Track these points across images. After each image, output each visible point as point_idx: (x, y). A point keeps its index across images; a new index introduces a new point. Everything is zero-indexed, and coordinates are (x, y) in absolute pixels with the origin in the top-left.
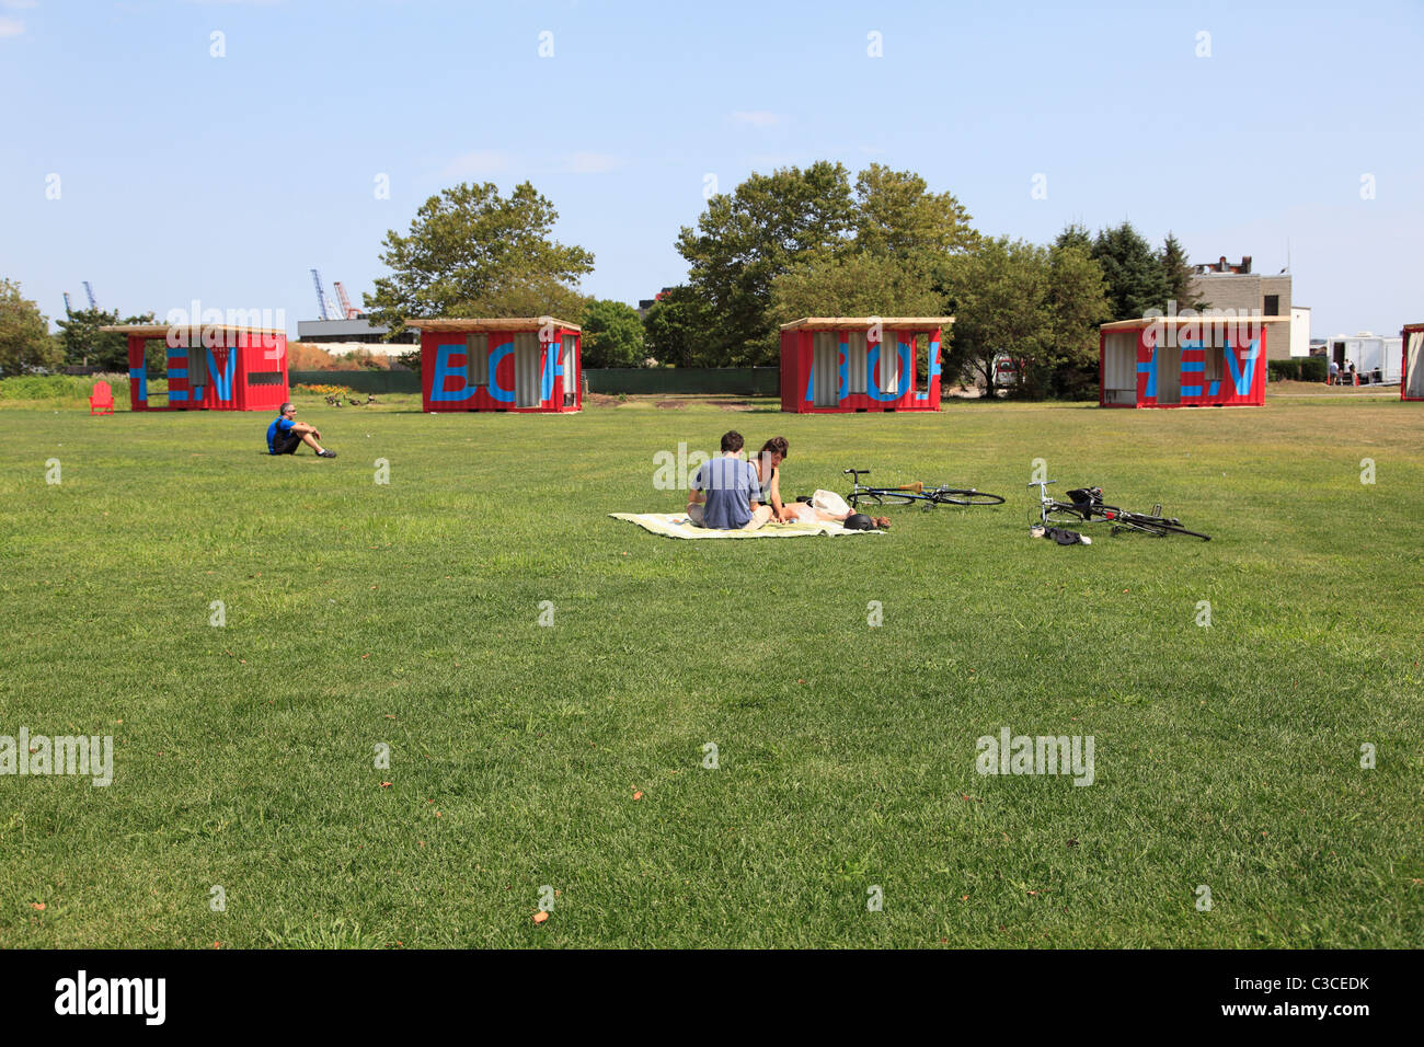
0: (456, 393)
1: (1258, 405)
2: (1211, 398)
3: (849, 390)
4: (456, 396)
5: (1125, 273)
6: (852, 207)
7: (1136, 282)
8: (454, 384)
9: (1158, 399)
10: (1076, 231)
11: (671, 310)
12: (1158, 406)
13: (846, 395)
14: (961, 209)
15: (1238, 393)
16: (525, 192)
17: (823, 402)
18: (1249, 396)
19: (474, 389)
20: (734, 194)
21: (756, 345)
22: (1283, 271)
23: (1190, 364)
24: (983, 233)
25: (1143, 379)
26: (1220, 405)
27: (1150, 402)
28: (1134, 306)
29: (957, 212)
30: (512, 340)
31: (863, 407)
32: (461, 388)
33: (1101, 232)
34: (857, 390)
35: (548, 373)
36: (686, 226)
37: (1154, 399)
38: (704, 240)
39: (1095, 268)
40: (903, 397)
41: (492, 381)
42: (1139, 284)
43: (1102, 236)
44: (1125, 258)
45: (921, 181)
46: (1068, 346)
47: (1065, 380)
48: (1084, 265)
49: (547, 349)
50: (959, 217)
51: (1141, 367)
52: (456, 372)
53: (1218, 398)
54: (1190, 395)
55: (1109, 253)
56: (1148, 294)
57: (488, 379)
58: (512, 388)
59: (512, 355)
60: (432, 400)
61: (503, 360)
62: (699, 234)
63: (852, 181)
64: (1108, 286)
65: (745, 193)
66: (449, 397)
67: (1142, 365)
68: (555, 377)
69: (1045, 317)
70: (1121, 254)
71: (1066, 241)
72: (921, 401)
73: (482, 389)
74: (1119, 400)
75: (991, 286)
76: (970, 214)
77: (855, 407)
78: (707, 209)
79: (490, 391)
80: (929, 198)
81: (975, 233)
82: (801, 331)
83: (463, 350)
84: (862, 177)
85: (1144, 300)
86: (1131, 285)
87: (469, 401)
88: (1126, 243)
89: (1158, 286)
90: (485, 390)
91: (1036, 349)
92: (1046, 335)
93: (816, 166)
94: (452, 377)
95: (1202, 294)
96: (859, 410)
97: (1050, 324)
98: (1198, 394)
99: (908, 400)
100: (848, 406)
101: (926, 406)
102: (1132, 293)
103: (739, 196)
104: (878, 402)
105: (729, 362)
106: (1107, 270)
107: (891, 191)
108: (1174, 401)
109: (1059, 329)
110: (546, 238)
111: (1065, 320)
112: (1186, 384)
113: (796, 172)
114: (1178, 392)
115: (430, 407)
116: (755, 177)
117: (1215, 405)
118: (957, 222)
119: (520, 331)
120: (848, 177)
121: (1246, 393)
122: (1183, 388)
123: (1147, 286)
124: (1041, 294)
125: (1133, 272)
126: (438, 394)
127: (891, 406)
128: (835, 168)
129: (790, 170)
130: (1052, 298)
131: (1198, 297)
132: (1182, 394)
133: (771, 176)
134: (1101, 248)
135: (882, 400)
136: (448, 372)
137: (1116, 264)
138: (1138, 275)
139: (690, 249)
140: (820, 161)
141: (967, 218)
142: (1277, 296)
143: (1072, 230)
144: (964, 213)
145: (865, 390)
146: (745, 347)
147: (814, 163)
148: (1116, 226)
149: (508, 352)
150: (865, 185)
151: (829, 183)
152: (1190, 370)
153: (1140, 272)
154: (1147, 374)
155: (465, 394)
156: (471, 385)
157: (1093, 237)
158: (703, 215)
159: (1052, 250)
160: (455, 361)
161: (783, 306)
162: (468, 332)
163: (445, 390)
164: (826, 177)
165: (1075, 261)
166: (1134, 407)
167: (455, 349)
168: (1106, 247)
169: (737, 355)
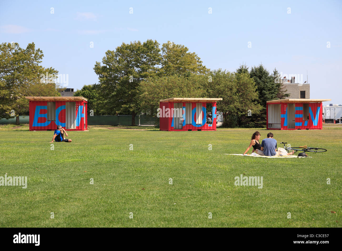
0: (43, 124)
1: (320, 129)
2: (305, 126)
3: (186, 123)
4: (43, 125)
5: (262, 83)
6: (160, 57)
7: (265, 86)
8: (42, 120)
9: (288, 127)
10: (244, 68)
11: (84, 93)
12: (288, 129)
13: (185, 125)
14: (199, 59)
15: (314, 125)
16: (31, 46)
17: (177, 128)
18: (317, 126)
19: (50, 122)
20: (115, 51)
21: (126, 107)
22: (305, 82)
23: (298, 115)
24: (207, 67)
25: (283, 120)
26: (308, 129)
27: (285, 128)
28: (265, 94)
29: (197, 60)
30: (65, 105)
31: (191, 129)
32: (45, 122)
33: (252, 68)
34: (188, 123)
35: (78, 117)
36: (98, 62)
37: (287, 127)
38: (105, 67)
39: (252, 80)
40: (204, 126)
41: (57, 119)
42: (267, 87)
43: (253, 69)
44: (261, 78)
45: (186, 48)
46: (244, 108)
47: (241, 121)
48: (249, 80)
49: (78, 108)
50: (198, 61)
51: (282, 116)
52: (43, 116)
53: (307, 126)
54: (298, 125)
55: (255, 75)
56: (269, 90)
57: (55, 118)
58: (65, 122)
59: (65, 110)
60: (33, 126)
61: (61, 111)
62: (102, 65)
63: (160, 47)
64: (257, 87)
65: (120, 50)
66: (40, 125)
67: (283, 115)
68: (81, 118)
69: (236, 98)
70: (260, 76)
71: (241, 71)
72: (210, 127)
73: (53, 122)
74: (273, 127)
75: (217, 87)
76: (202, 61)
77: (188, 129)
78: (105, 55)
79: (56, 123)
80: (189, 54)
81: (204, 67)
82: (170, 102)
83: (46, 108)
84: (164, 45)
85: (268, 92)
86: (264, 87)
87: (48, 126)
88: (261, 72)
89: (273, 87)
90: (54, 123)
91: (233, 109)
92: (237, 104)
93: (148, 41)
94: (41, 118)
95: (287, 90)
96: (189, 130)
97: (238, 100)
98: (301, 125)
99: (206, 126)
100: (185, 128)
101: (212, 128)
102: (264, 90)
103: (117, 51)
104: (195, 127)
105: (115, 113)
106: (256, 81)
107: (176, 51)
108: (293, 127)
109: (241, 103)
110: (39, 65)
111: (243, 99)
112: (297, 122)
113: (139, 43)
114: (294, 125)
115: (32, 129)
116: (124, 44)
117: (306, 129)
118: (198, 63)
119: (68, 101)
120: (159, 46)
121: (316, 125)
122: (296, 123)
123: (269, 87)
124: (235, 90)
125: (264, 82)
126: (35, 124)
127: (199, 129)
128: (154, 42)
129: (137, 42)
130: (238, 91)
131: (285, 91)
132: (296, 125)
133: (130, 44)
134: (253, 74)
135: (197, 126)
136: (40, 116)
137: (258, 80)
138: (266, 83)
139: (98, 70)
140: (150, 39)
141: (201, 62)
142: (305, 91)
143: (243, 67)
144: (200, 60)
145: (191, 123)
146: (122, 107)
147: (147, 40)
148: (257, 66)
149: (63, 109)
150: (165, 48)
151: (153, 47)
152: (298, 117)
153: (267, 82)
154: (284, 119)
155: (46, 124)
156: (48, 121)
157: (249, 70)
158: (104, 58)
159: (236, 74)
160: (43, 112)
161: (147, 93)
162: (48, 101)
163: (38, 122)
164: (152, 46)
165: (245, 78)
166: (280, 129)
167: (43, 107)
168: (254, 73)
169: (118, 110)
